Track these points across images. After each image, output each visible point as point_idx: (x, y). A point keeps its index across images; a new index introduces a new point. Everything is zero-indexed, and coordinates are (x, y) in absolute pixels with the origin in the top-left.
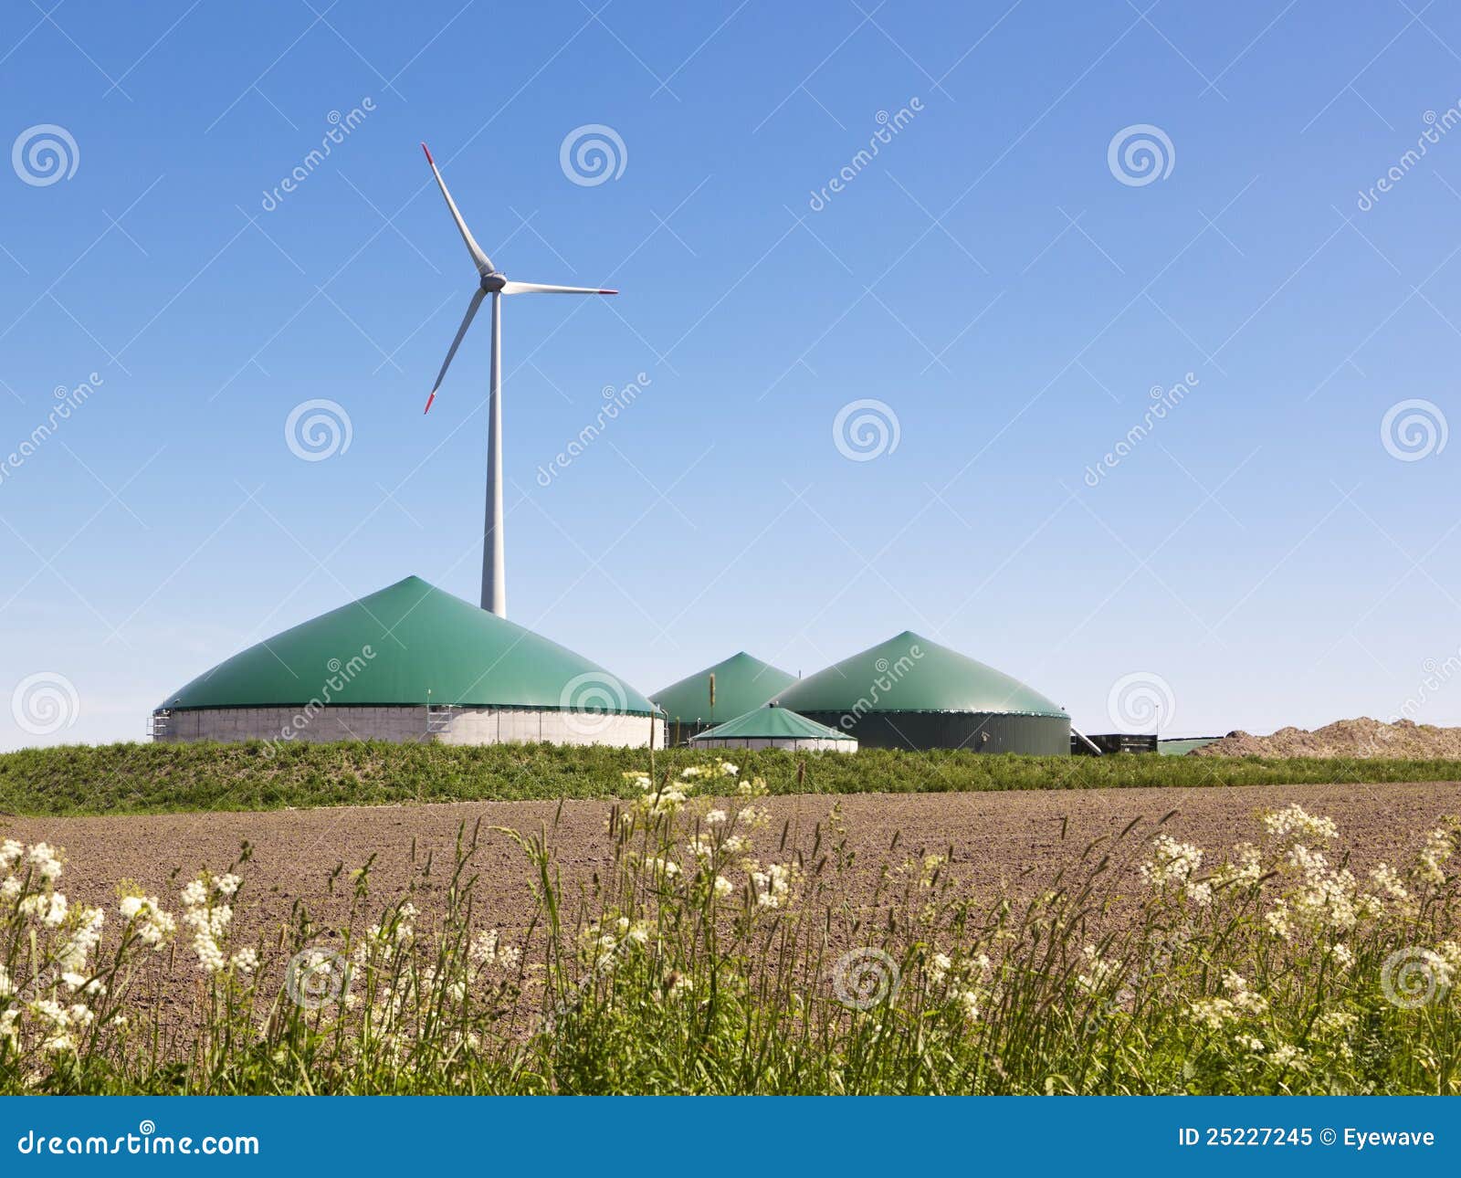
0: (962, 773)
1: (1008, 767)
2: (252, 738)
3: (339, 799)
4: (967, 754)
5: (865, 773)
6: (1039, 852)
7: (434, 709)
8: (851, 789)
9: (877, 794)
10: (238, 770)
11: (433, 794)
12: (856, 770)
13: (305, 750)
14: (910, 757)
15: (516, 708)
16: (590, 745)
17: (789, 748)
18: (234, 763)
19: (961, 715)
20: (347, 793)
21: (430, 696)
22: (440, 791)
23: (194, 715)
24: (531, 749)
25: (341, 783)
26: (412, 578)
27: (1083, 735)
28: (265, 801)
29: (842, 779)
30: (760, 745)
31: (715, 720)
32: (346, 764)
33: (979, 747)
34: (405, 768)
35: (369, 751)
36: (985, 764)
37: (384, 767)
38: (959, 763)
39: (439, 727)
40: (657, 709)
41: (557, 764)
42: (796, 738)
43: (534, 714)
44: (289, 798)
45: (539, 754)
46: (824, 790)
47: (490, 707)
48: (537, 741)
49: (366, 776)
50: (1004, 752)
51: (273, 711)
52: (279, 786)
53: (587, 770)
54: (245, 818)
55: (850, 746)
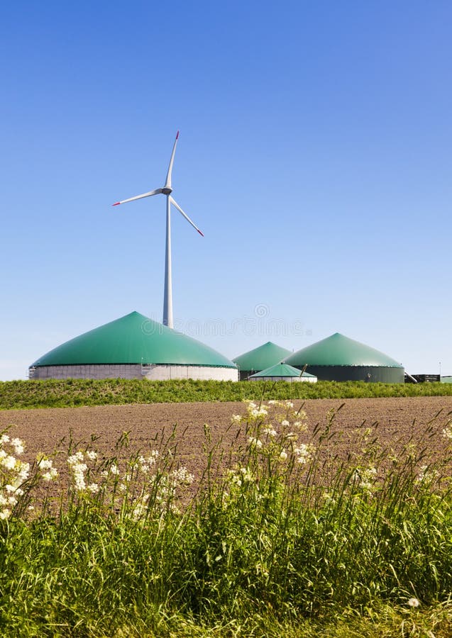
0: (360, 391)
1: (379, 388)
2: (69, 378)
3: (106, 403)
4: (362, 383)
5: (320, 391)
6: (392, 423)
7: (144, 365)
8: (315, 397)
9: (325, 399)
10: (64, 391)
11: (144, 400)
12: (317, 389)
13: (92, 382)
14: (339, 384)
15: (177, 365)
16: (208, 380)
17: (289, 381)
18: (63, 389)
19: (359, 367)
20: (109, 400)
21: (142, 360)
22: (147, 398)
23: (46, 368)
24: (184, 382)
25: (106, 396)
26: (135, 312)
27: (410, 375)
28: (75, 404)
29: (312, 393)
30: (277, 380)
31: (259, 369)
32: (108, 388)
33: (367, 380)
34: (132, 390)
35: (118, 383)
36: (369, 387)
37: (124, 389)
38: (359, 386)
39: (146, 373)
40: (235, 365)
41: (194, 388)
42: (292, 377)
43: (185, 368)
44: (85, 402)
45: (187, 384)
46: (303, 398)
47: (167, 364)
48: (186, 378)
49: (117, 393)
50: (377, 382)
51: (78, 367)
52: (81, 398)
53: (207, 390)
54: (67, 410)
55: (314, 380)
